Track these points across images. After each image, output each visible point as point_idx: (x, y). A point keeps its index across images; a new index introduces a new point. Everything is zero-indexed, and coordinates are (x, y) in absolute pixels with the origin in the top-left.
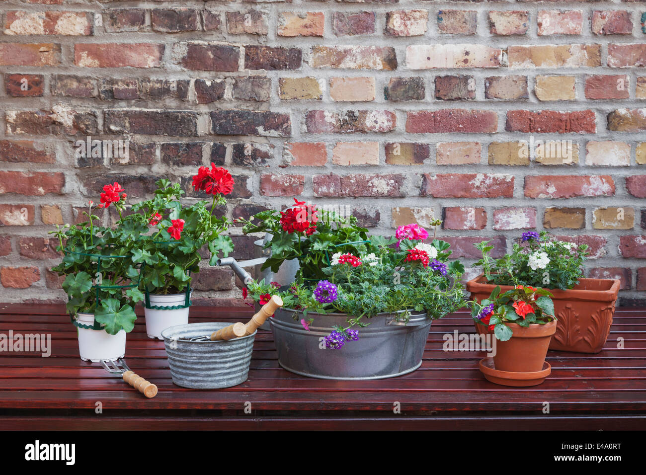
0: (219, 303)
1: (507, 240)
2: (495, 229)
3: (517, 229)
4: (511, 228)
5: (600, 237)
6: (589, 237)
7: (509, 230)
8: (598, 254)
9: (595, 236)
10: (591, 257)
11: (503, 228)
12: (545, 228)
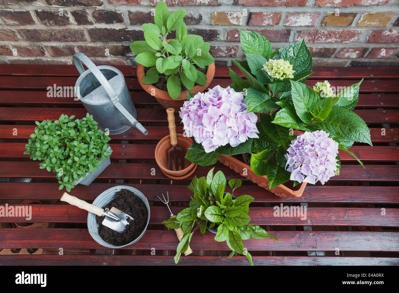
0: (102, 63)
1: (291, 32)
2: (285, 26)
3: (301, 26)
4: (297, 25)
5: (358, 31)
6: (350, 31)
7: (295, 26)
8: (351, 40)
9: (354, 31)
10: (346, 42)
11: (291, 25)
12: (322, 26)
